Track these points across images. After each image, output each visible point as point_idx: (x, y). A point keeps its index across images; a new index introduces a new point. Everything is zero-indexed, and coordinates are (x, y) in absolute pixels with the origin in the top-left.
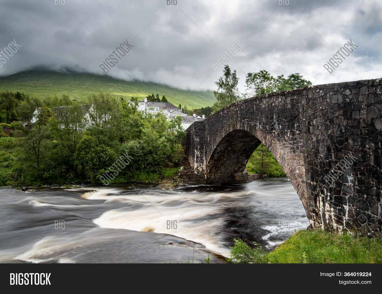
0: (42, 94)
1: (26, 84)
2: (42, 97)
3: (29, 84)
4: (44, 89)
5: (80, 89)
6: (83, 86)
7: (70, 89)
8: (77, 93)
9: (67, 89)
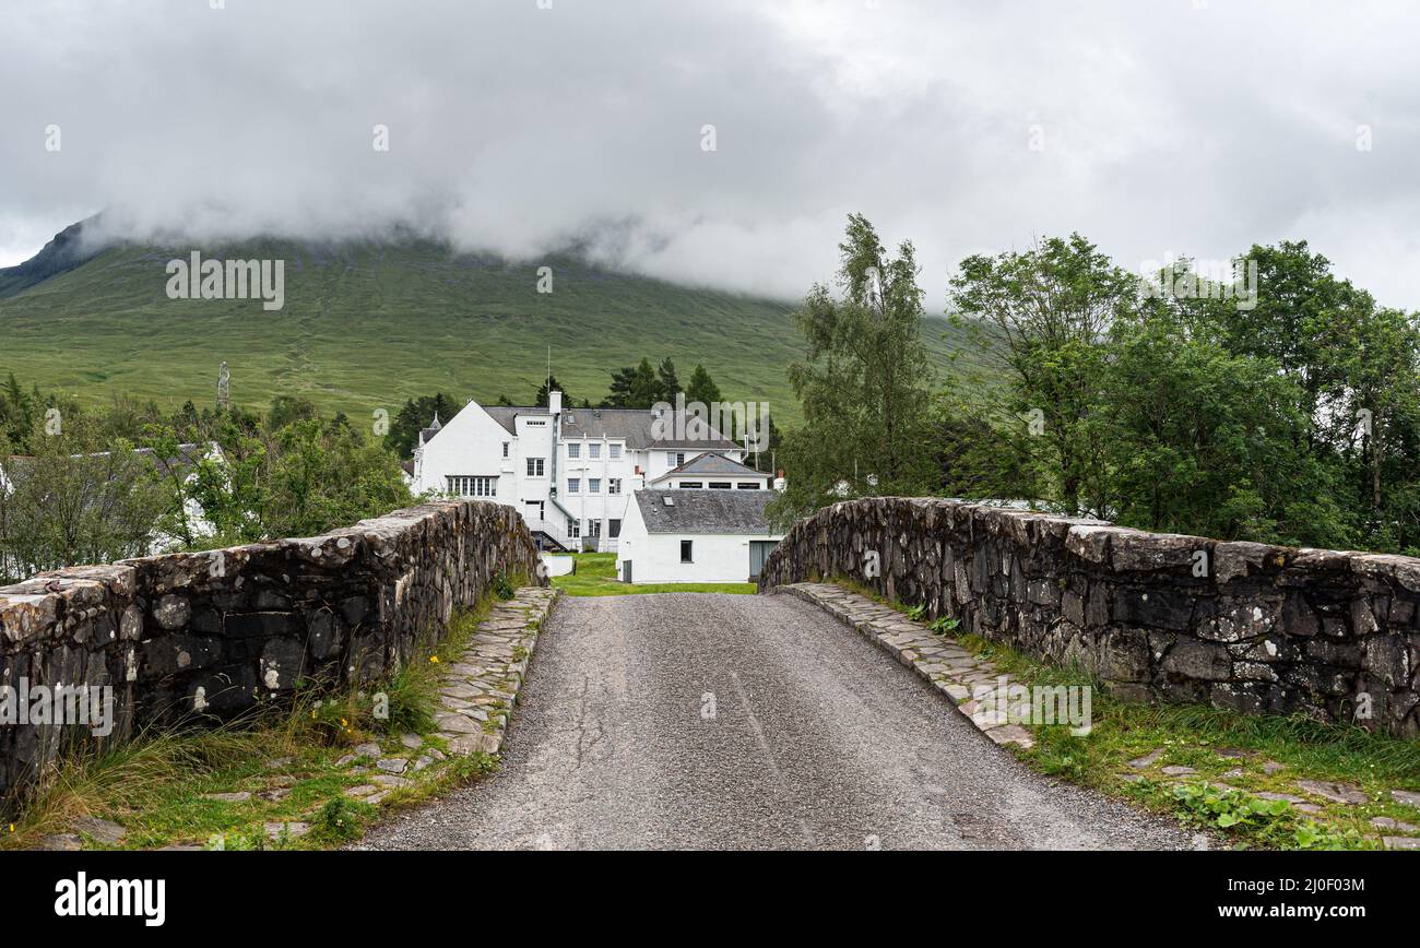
0: (175, 365)
1: (108, 319)
2: (172, 380)
3: (120, 321)
4: (188, 341)
5: (350, 339)
6: (365, 324)
7: (304, 341)
8: (334, 357)
9: (292, 341)
